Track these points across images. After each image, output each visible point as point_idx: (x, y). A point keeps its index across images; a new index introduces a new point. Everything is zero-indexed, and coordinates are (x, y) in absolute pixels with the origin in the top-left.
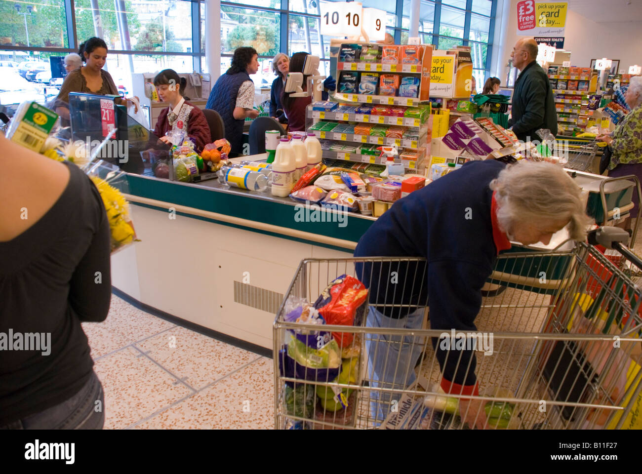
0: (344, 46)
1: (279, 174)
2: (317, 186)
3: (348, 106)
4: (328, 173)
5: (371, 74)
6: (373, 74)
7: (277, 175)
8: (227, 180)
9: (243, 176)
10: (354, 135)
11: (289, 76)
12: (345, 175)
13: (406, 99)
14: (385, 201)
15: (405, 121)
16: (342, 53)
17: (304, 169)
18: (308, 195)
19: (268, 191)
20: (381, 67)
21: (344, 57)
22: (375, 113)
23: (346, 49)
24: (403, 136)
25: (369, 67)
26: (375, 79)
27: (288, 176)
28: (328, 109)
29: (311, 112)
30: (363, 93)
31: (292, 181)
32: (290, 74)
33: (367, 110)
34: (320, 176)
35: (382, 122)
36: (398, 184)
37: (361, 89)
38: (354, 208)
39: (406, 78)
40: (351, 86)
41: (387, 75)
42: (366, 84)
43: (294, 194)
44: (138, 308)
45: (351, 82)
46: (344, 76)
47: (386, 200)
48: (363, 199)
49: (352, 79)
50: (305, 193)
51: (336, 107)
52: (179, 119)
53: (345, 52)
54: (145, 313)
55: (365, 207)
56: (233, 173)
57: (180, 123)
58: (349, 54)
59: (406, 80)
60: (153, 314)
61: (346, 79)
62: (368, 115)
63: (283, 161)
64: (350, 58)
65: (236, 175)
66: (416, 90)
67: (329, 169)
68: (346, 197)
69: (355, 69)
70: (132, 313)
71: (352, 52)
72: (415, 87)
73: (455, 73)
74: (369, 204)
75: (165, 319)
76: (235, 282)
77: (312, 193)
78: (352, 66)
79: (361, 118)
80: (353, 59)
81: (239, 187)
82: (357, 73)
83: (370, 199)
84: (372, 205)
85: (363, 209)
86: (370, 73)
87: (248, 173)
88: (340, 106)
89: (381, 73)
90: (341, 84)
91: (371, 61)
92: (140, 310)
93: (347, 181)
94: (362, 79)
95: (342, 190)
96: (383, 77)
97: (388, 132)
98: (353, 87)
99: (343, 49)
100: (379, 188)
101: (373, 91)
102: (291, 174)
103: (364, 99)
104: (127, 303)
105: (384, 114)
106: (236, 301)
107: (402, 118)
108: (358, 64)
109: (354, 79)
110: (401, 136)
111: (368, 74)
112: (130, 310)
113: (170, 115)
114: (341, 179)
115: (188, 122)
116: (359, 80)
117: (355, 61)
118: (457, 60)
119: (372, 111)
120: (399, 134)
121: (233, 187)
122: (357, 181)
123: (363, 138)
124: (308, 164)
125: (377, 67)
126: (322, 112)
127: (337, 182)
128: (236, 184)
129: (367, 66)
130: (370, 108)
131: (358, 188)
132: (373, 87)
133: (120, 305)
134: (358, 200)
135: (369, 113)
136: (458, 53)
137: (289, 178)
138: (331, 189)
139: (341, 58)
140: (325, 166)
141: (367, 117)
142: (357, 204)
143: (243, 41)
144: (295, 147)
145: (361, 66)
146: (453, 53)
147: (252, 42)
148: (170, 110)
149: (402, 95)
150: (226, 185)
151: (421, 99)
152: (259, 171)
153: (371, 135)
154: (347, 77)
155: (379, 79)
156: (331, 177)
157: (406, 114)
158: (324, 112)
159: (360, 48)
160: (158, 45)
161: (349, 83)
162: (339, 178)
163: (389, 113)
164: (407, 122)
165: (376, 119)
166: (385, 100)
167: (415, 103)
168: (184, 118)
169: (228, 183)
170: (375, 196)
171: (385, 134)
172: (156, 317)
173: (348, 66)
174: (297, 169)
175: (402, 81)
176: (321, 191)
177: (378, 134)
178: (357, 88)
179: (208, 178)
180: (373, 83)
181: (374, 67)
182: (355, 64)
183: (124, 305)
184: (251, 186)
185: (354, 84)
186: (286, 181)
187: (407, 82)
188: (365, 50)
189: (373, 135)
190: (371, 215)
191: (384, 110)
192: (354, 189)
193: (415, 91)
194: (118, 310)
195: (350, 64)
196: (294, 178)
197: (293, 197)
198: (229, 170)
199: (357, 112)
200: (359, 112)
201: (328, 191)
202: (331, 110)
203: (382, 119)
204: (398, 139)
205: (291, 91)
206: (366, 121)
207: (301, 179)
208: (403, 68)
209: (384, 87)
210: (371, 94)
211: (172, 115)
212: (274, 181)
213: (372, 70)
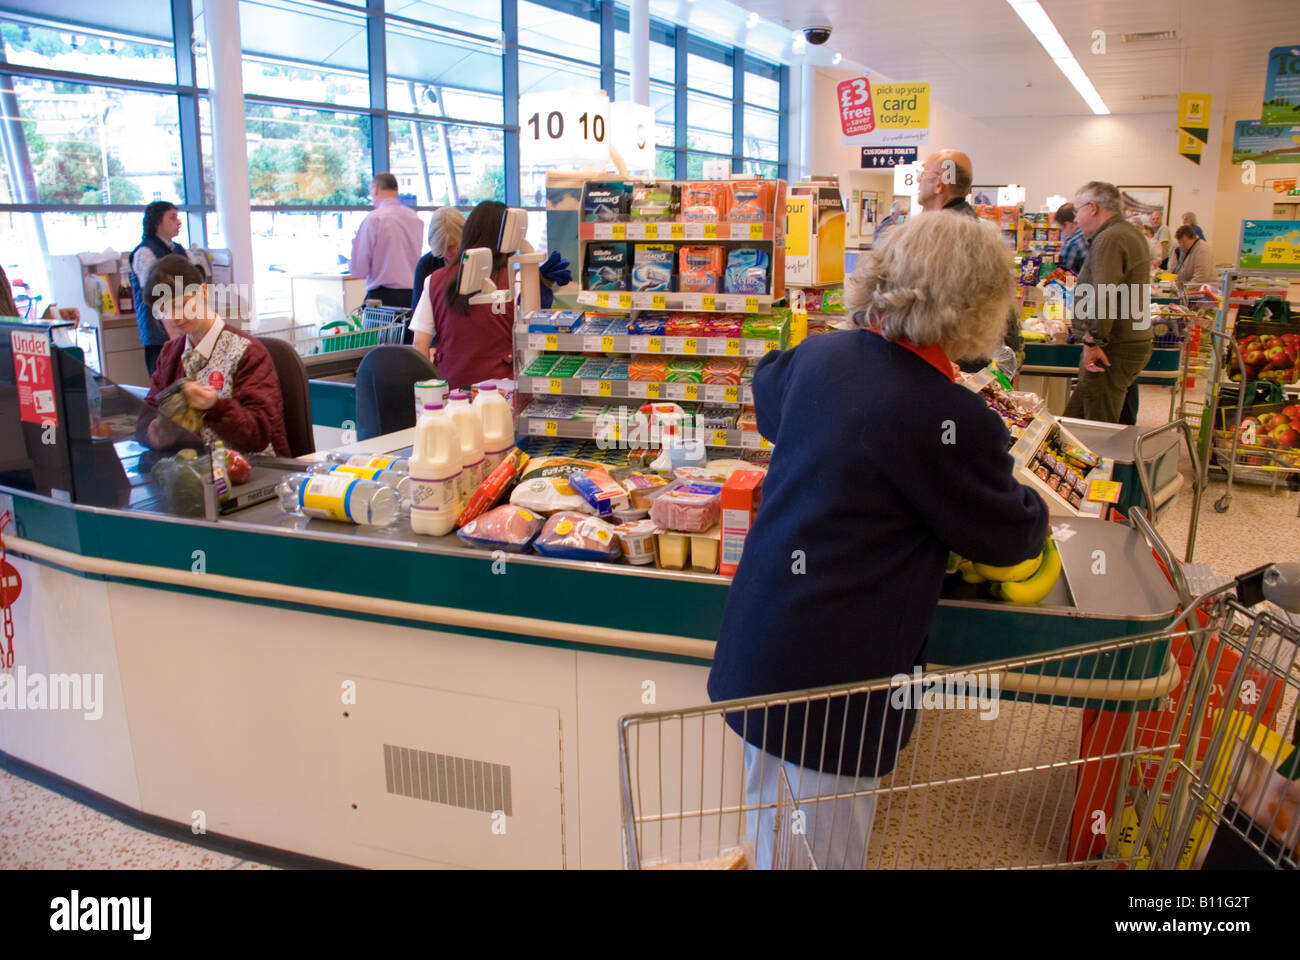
0: (592, 186)
1: (426, 485)
2: (516, 505)
3: (604, 320)
4: (537, 473)
5: (657, 246)
6: (662, 246)
7: (422, 487)
8: (302, 504)
9: (341, 494)
10: (630, 384)
11: (467, 257)
12: (579, 476)
13: (743, 298)
14: (684, 532)
15: (744, 346)
16: (589, 203)
17: (480, 466)
18: (502, 528)
19: (402, 524)
20: (681, 230)
21: (595, 210)
22: (675, 332)
23: (598, 194)
24: (742, 380)
25: (655, 230)
26: (668, 257)
27: (449, 488)
28: (564, 327)
29: (525, 336)
30: (643, 289)
31: (456, 498)
32: (470, 252)
33: (656, 325)
34: (519, 481)
35: (692, 352)
36: (706, 490)
37: (637, 279)
38: (613, 552)
39: (738, 252)
40: (613, 274)
41: (693, 247)
42: (647, 267)
43: (469, 529)
44: (138, 826)
45: (613, 265)
46: (596, 253)
47: (685, 528)
48: (632, 530)
49: (615, 258)
50: (495, 524)
51: (579, 323)
52: (215, 367)
53: (596, 201)
54: (154, 838)
55: (638, 547)
56: (316, 488)
57: (216, 377)
58: (605, 204)
59: (737, 256)
60: (176, 839)
61: (600, 259)
62: (659, 338)
63: (433, 455)
64: (609, 213)
65: (326, 492)
66: (764, 277)
67: (537, 463)
68: (592, 529)
69: (621, 237)
70: (121, 844)
71: (611, 200)
72: (761, 272)
73: (814, 232)
74: (645, 541)
75: (209, 848)
76: (387, 748)
77: (511, 525)
78: (615, 230)
79: (642, 344)
80: (616, 215)
81: (333, 517)
82: (624, 246)
83: (646, 527)
84: (653, 542)
85: (632, 553)
86: (654, 245)
87: (352, 486)
88: (588, 319)
89: (679, 244)
90: (590, 270)
91: (657, 218)
92: (140, 832)
93: (584, 490)
94: (637, 257)
95: (575, 510)
96: (684, 252)
97: (709, 372)
98: (619, 276)
99: (591, 194)
100: (667, 504)
101: (666, 284)
102: (455, 480)
103: (647, 301)
104: (104, 817)
105: (694, 333)
106: (390, 789)
107: (737, 341)
108: (629, 225)
109: (619, 258)
110: (737, 379)
111: (651, 246)
112: (115, 835)
113: (189, 356)
114: (570, 485)
115: (234, 376)
116: (630, 261)
117: (621, 219)
118: (816, 206)
119: (669, 329)
120: (731, 375)
121: (317, 520)
122: (608, 488)
123: (651, 388)
124: (487, 453)
125: (674, 230)
126: (551, 335)
127: (563, 491)
128: (327, 513)
129: (648, 230)
130: (663, 321)
131: (612, 503)
132: (665, 274)
133: (87, 825)
134: (621, 534)
135: (661, 332)
136: (817, 192)
137: (450, 492)
138: (551, 508)
139: (586, 214)
140: (525, 457)
141: (657, 342)
142: (617, 542)
143: (277, 176)
144: (457, 418)
145: (636, 231)
146: (806, 192)
147: (294, 175)
148: (187, 346)
149: (731, 289)
150: (301, 515)
151: (776, 297)
152: (376, 477)
153: (668, 380)
154: (602, 255)
155: (676, 257)
156: (547, 482)
157: (744, 331)
158: (555, 336)
159: (629, 190)
160: (89, 188)
161: (608, 269)
162: (565, 483)
163: (707, 329)
164: (748, 348)
165: (678, 345)
166: (695, 302)
167: (762, 306)
168: (229, 365)
169: (304, 512)
170: (658, 521)
171: (700, 377)
172: (184, 845)
173: (604, 231)
174: (464, 467)
175: (730, 258)
176: (529, 517)
177: (684, 379)
178: (628, 281)
179: (252, 501)
180: (664, 266)
181: (665, 231)
182: (621, 225)
183: (96, 823)
184: (359, 516)
185: (620, 270)
186: (445, 499)
187: (741, 260)
188: (639, 195)
189: (675, 379)
190: (651, 565)
191: (695, 325)
192: (604, 508)
193: (760, 279)
194: (83, 840)
195: (610, 226)
196: (460, 491)
197: (466, 537)
198: (307, 480)
199: (631, 332)
200: (637, 332)
201: (547, 515)
202: (571, 329)
203: (693, 344)
204: (730, 387)
205: (473, 291)
206: (656, 350)
207: (480, 492)
208: (733, 231)
209: (687, 274)
210: (662, 290)
211: (195, 358)
212: (416, 499)
213: (660, 239)
